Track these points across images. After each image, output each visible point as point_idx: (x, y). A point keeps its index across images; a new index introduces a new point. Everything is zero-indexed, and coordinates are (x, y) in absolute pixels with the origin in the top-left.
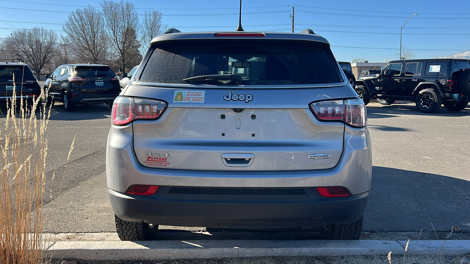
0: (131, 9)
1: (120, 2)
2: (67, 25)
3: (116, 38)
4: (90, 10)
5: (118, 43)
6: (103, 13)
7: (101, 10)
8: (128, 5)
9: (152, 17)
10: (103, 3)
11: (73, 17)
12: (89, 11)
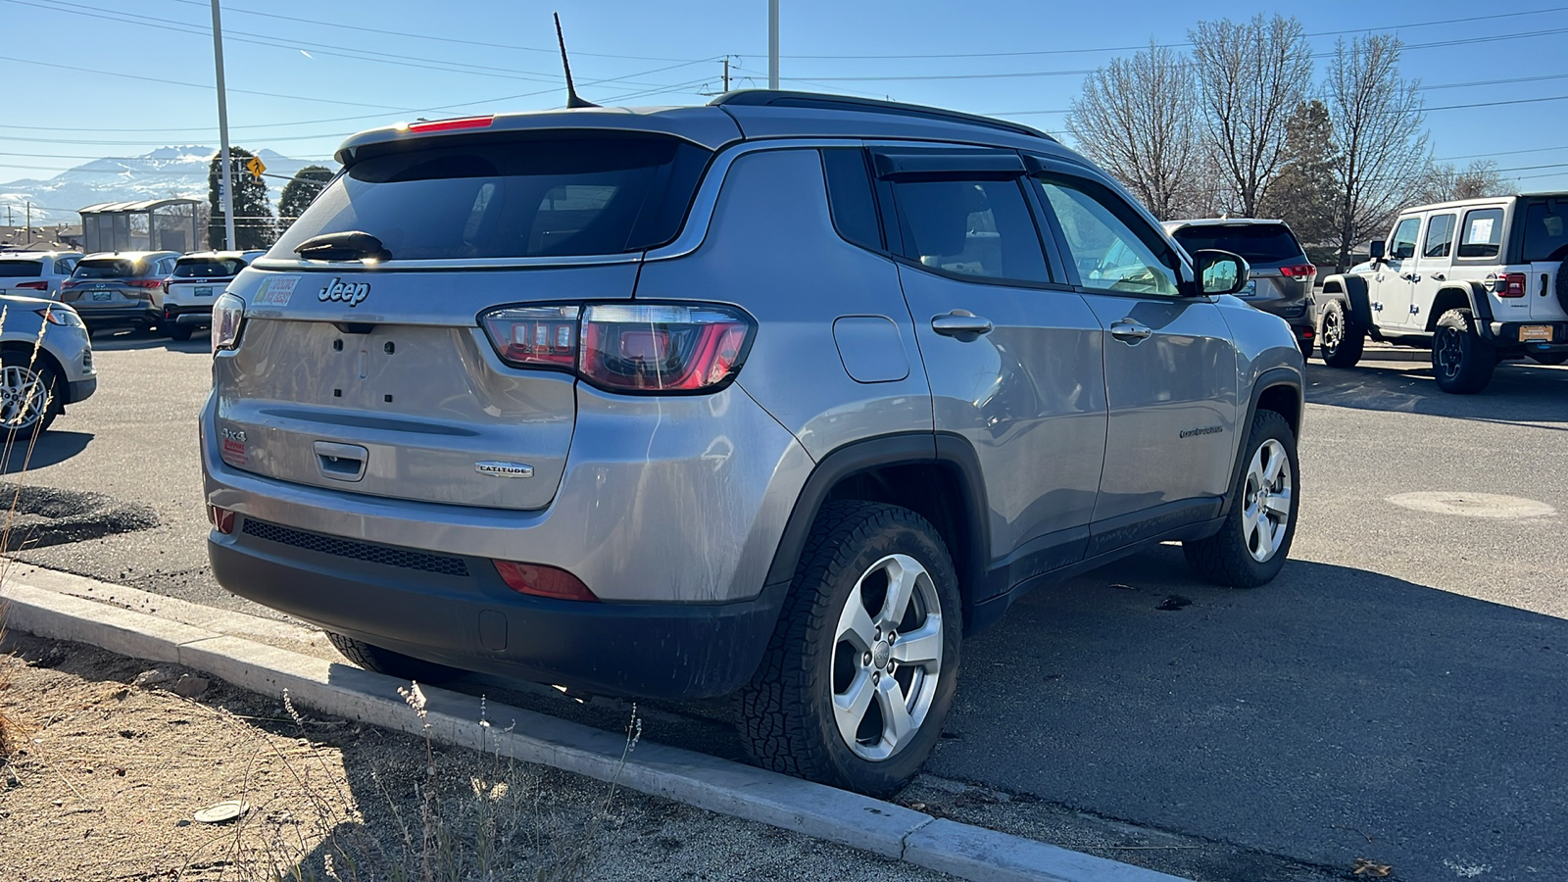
0: (1291, 39)
1: (1254, 19)
2: (1080, 111)
3: (1231, 143)
4: (1152, 58)
5: (1238, 158)
6: (1194, 61)
7: (1189, 52)
8: (1278, 27)
9: (1362, 57)
10: (1197, 30)
11: (1098, 86)
12: (1150, 60)
